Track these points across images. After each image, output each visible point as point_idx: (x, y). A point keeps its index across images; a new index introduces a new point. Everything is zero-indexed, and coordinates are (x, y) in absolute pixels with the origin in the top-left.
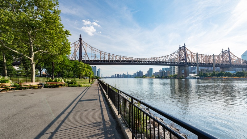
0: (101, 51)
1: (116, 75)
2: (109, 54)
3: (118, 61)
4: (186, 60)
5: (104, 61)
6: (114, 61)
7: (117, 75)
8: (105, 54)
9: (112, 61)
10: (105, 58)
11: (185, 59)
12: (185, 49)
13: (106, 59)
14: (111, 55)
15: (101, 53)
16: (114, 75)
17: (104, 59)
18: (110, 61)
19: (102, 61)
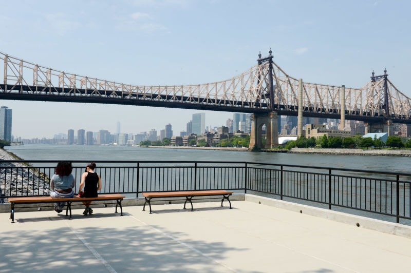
0: (7, 56)
1: (71, 132)
2: (38, 66)
3: (66, 90)
4: (273, 97)
5: (17, 88)
6: (53, 90)
7: (76, 134)
8: (21, 65)
9: (47, 90)
10: (21, 77)
11: (270, 95)
12: (271, 67)
13: (24, 84)
14: (43, 69)
15: (6, 62)
16: (67, 133)
17: (19, 81)
18: (40, 89)
19: (10, 87)
